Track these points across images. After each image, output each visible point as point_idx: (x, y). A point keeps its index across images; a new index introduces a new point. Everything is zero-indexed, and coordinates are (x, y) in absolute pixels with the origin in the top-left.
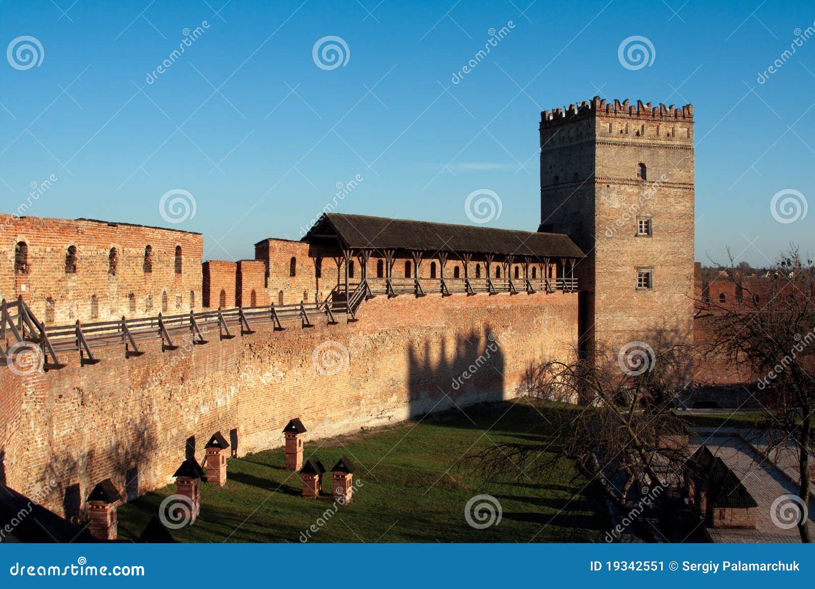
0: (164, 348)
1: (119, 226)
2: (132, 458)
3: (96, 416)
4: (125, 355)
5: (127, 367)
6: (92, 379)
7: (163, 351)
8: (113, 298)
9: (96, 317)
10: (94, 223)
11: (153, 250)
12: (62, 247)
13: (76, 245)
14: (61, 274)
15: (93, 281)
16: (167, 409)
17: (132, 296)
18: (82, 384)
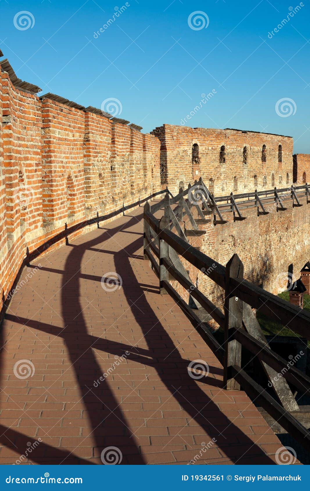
0: (278, 209)
1: (248, 133)
2: (260, 278)
3: (241, 253)
4: (257, 214)
5: (258, 221)
6: (240, 229)
7: (277, 211)
8: (245, 178)
9: (236, 190)
10: (234, 131)
11: (266, 147)
12: (218, 146)
13: (225, 146)
14: (217, 164)
15: (234, 167)
16: (279, 248)
17: (255, 176)
18: (234, 233)
